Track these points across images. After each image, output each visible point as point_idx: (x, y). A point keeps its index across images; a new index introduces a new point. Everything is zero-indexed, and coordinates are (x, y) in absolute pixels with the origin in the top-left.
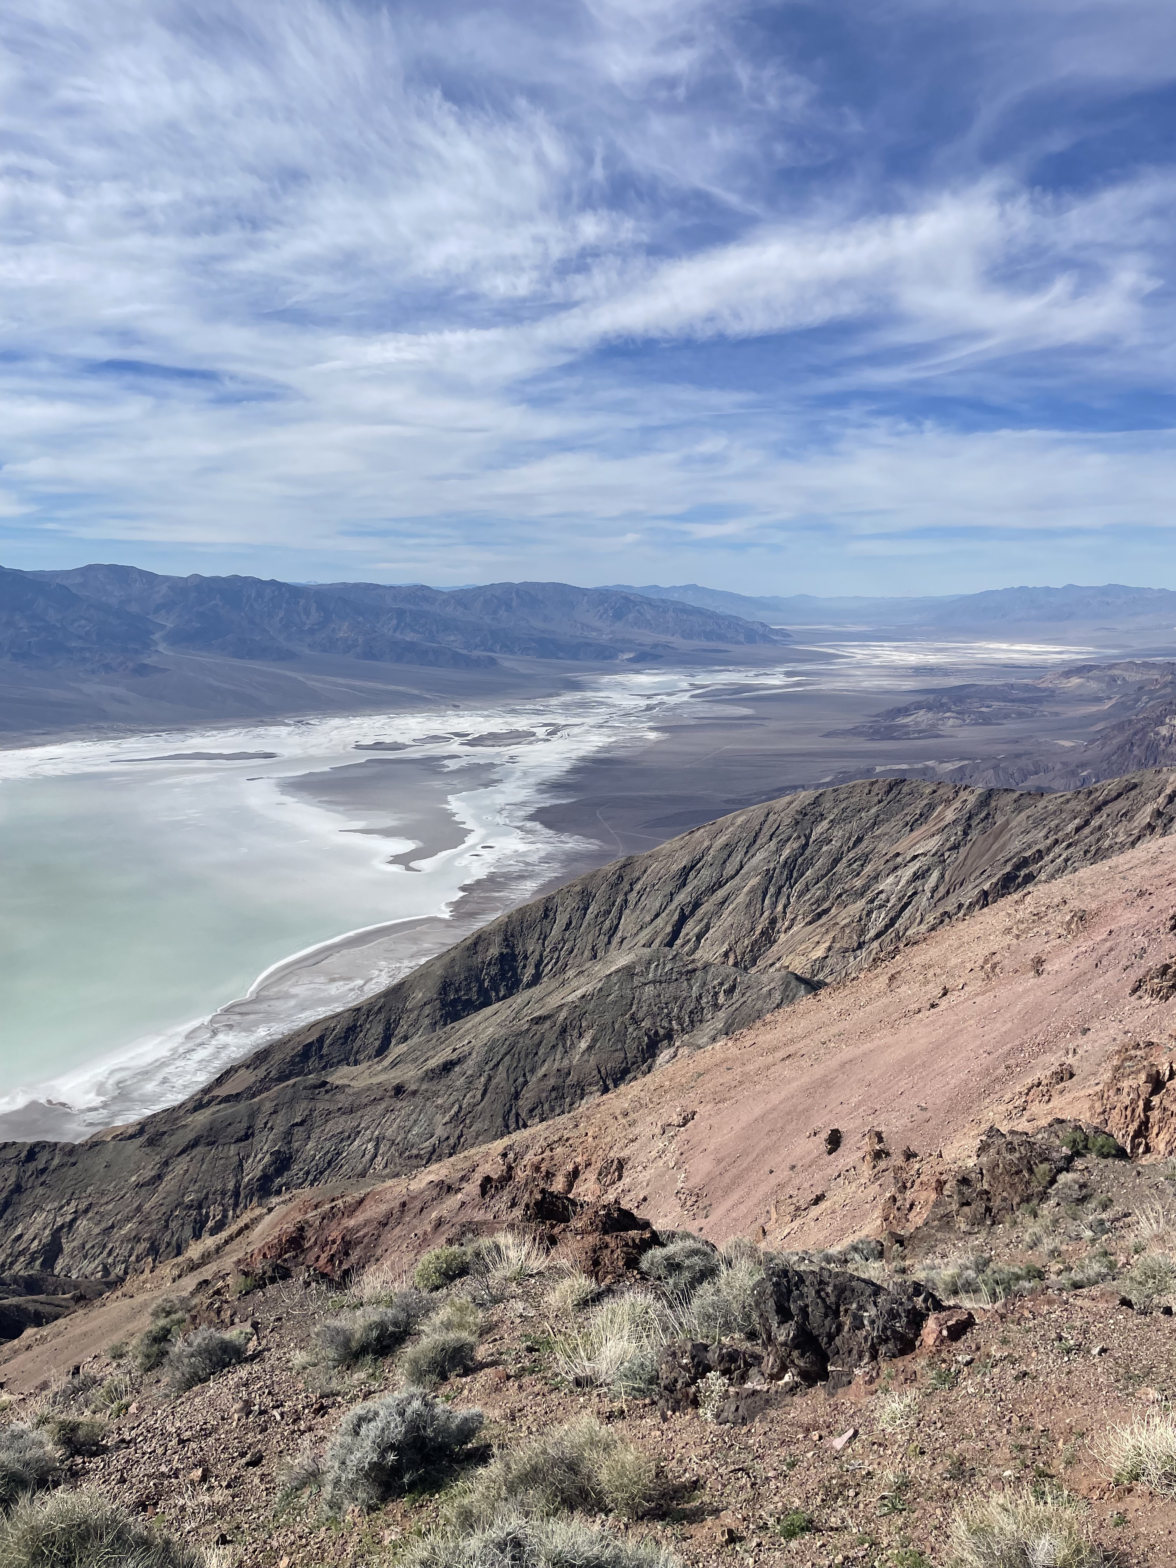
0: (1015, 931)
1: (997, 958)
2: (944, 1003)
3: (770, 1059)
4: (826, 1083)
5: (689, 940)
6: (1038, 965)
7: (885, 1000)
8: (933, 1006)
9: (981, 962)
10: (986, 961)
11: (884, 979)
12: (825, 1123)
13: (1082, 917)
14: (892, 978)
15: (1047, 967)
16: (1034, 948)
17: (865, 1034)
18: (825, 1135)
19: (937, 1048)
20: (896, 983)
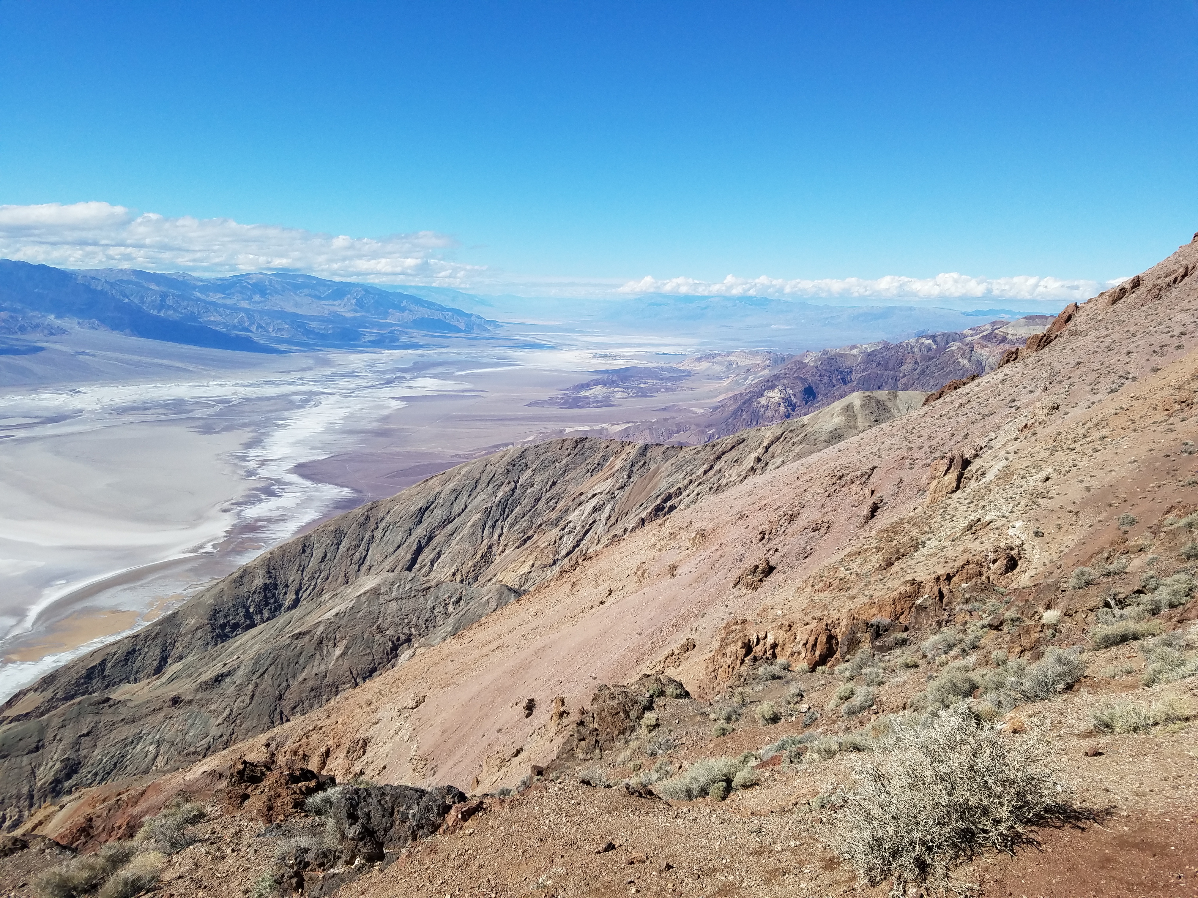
0: (658, 546)
1: (645, 566)
2: (610, 600)
3: (485, 650)
4: (526, 665)
5: (425, 565)
6: (673, 569)
7: (568, 601)
8: (602, 603)
9: (635, 570)
10: (638, 569)
11: (568, 586)
12: (524, 695)
13: (702, 534)
14: (573, 585)
15: (679, 571)
16: (671, 558)
17: (554, 627)
18: (524, 703)
20: (576, 588)
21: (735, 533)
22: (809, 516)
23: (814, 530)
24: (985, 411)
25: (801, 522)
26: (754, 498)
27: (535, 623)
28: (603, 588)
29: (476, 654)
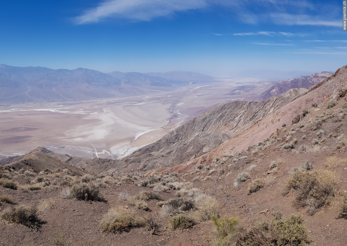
0: (275, 116)
7: (259, 128)
8: (266, 128)
9: (271, 121)
16: (278, 118)
21: (290, 112)
24: (331, 87)
28: (265, 125)
29: (242, 139)
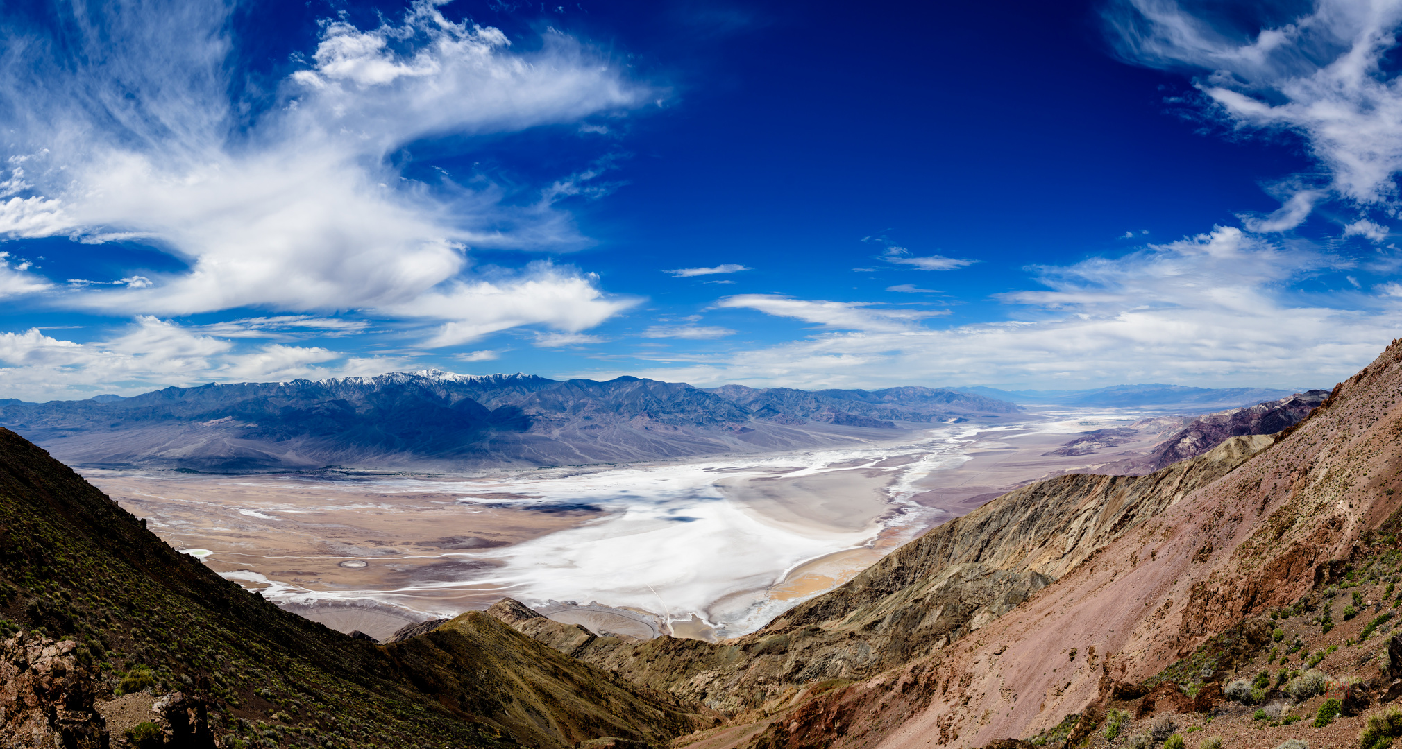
0: (1143, 540)
1: (1136, 554)
2: (1117, 578)
3: (1040, 616)
4: (1068, 625)
6: (1154, 554)
7: (1090, 581)
8: (1112, 580)
9: (1130, 557)
10: (1132, 556)
11: (1088, 571)
12: (1068, 644)
14: (1092, 570)
15: (1158, 555)
16: (1152, 546)
17: (1082, 598)
18: (1069, 651)
19: (1115, 601)
20: (1094, 571)
21: (1190, 527)
22: (1230, 511)
23: (1235, 520)
25: (1226, 516)
26: (1197, 505)
27: (1070, 597)
28: (1111, 571)
29: (1035, 618)
